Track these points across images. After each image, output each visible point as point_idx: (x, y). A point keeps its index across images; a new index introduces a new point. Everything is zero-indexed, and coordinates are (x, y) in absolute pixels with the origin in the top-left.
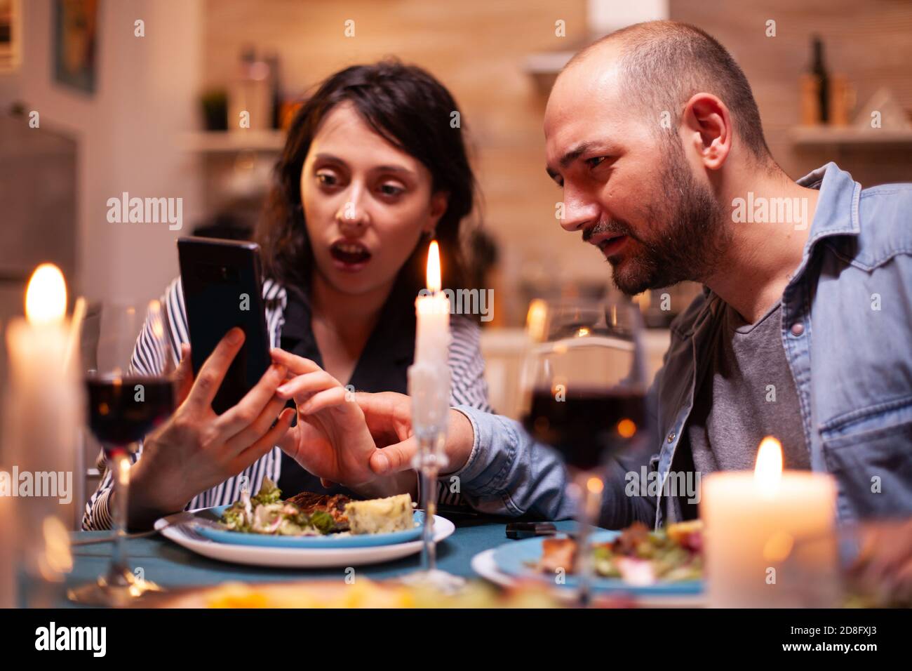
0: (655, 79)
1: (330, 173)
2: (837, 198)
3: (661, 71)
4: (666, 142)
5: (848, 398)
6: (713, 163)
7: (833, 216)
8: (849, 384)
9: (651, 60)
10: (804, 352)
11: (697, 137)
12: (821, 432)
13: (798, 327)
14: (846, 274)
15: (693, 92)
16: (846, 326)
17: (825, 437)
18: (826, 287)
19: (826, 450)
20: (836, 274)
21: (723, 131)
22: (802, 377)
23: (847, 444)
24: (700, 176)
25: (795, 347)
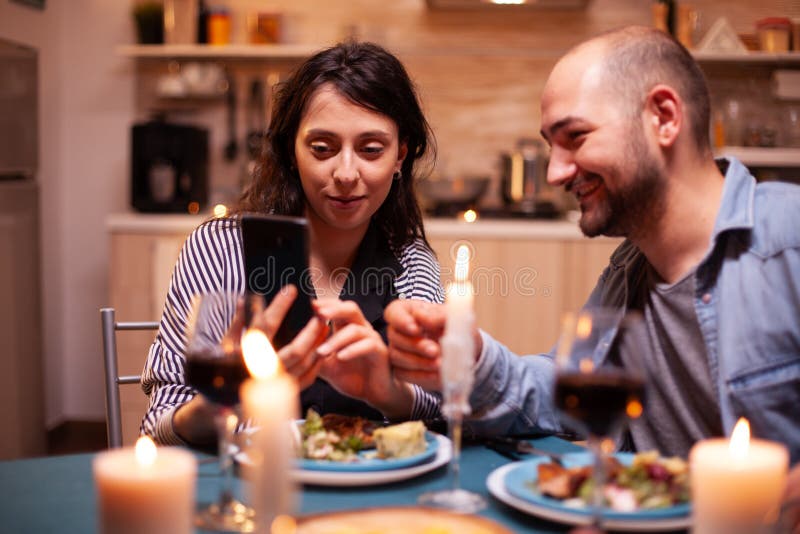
0: (628, 74)
1: (322, 144)
2: (736, 195)
3: (634, 67)
4: (630, 122)
5: (748, 358)
6: (666, 142)
7: (733, 211)
8: (750, 347)
9: (627, 58)
10: (712, 317)
11: (656, 120)
12: (728, 383)
13: (707, 296)
14: (745, 258)
15: (657, 84)
16: (745, 301)
17: (732, 388)
18: (729, 269)
19: (732, 398)
20: (736, 257)
21: (675, 116)
22: (710, 336)
23: (749, 394)
24: (655, 151)
25: (704, 313)
